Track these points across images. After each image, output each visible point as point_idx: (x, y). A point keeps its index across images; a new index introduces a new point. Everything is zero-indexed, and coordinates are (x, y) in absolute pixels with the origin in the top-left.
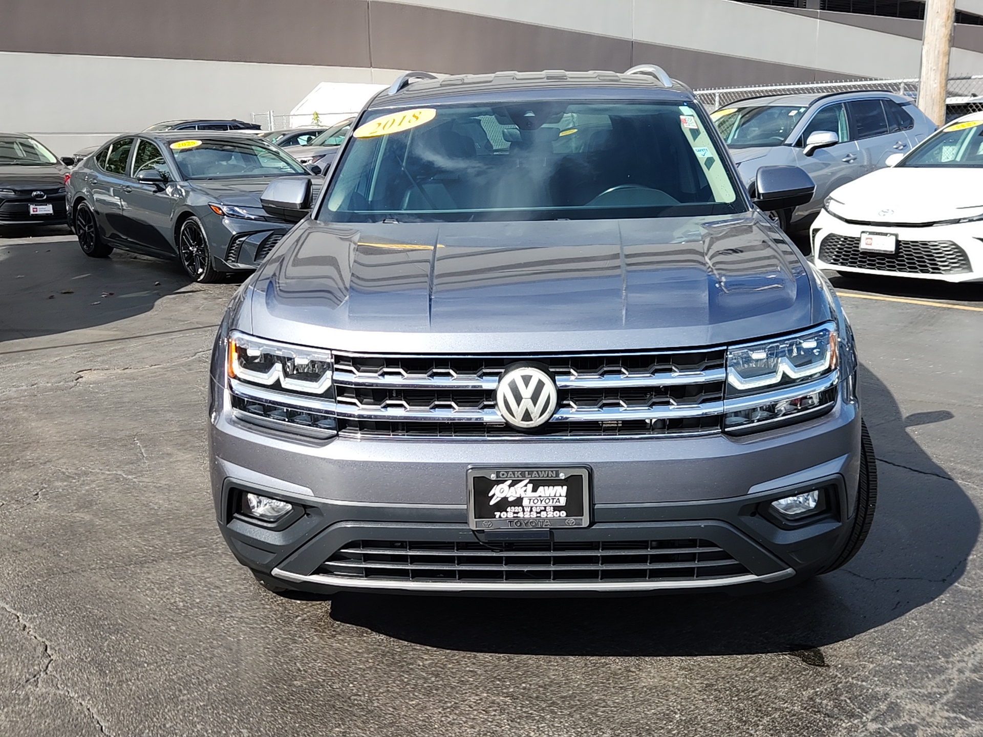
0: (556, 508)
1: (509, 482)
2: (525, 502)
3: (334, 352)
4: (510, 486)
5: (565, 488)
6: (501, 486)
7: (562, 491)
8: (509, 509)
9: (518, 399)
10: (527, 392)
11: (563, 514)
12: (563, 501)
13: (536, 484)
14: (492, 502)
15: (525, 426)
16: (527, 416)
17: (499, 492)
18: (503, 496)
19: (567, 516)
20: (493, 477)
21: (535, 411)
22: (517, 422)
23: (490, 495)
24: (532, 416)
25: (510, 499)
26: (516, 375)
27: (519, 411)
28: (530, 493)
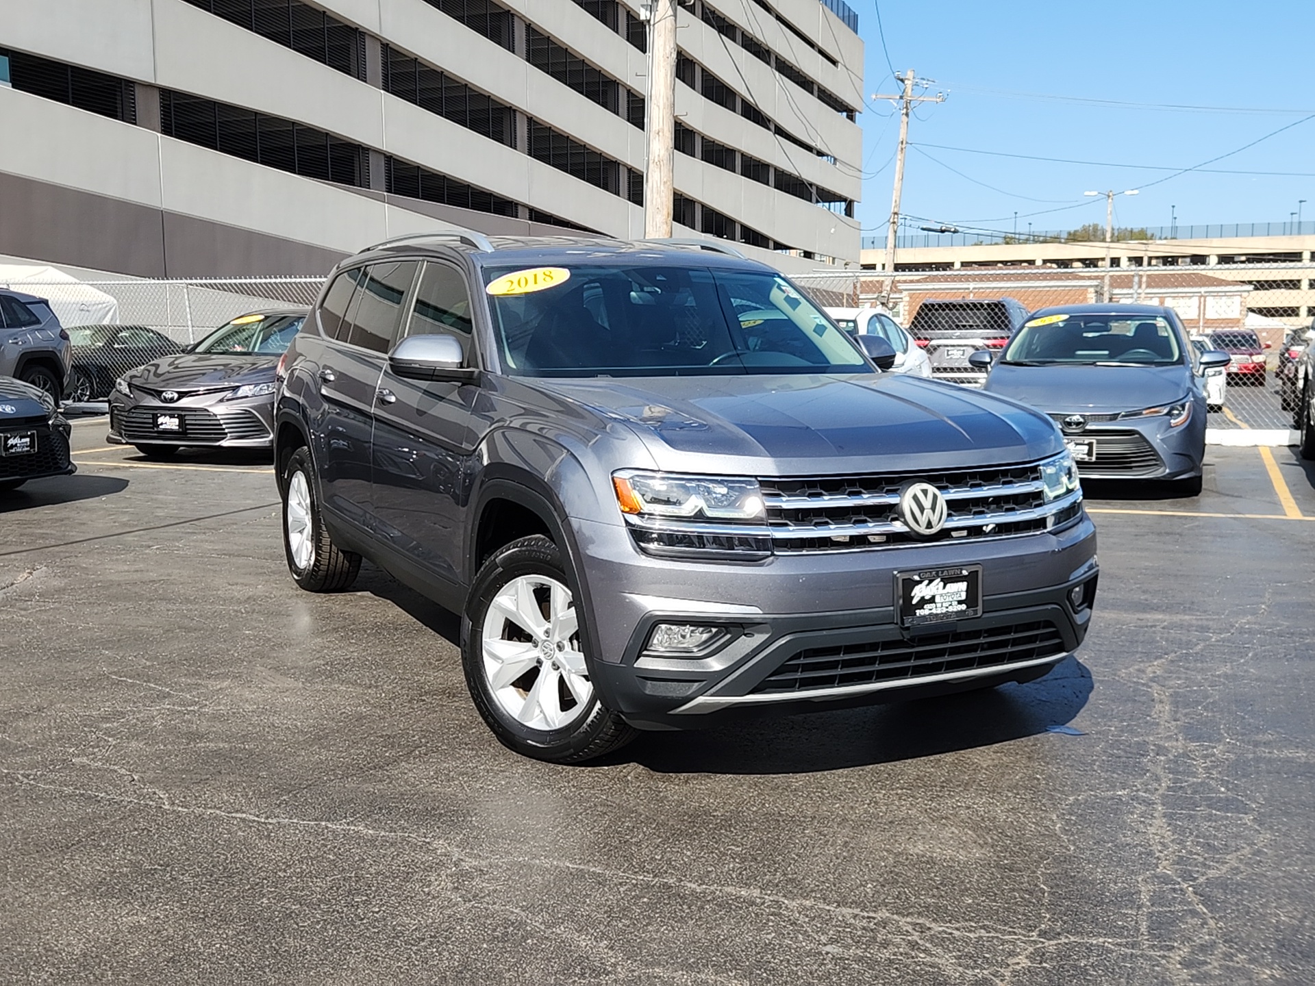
0: (960, 602)
1: (927, 582)
2: (937, 599)
3: (759, 479)
4: (928, 585)
5: (965, 583)
6: (920, 586)
7: (963, 586)
8: (925, 607)
9: (922, 509)
10: (927, 504)
11: (964, 607)
12: (963, 597)
13: (946, 581)
14: (914, 602)
15: (928, 534)
16: (929, 525)
17: (919, 592)
18: (921, 595)
19: (968, 608)
20: (917, 578)
21: (934, 520)
22: (923, 530)
23: (912, 595)
24: (933, 524)
25: (927, 598)
26: (917, 488)
27: (923, 520)
28: (941, 591)
